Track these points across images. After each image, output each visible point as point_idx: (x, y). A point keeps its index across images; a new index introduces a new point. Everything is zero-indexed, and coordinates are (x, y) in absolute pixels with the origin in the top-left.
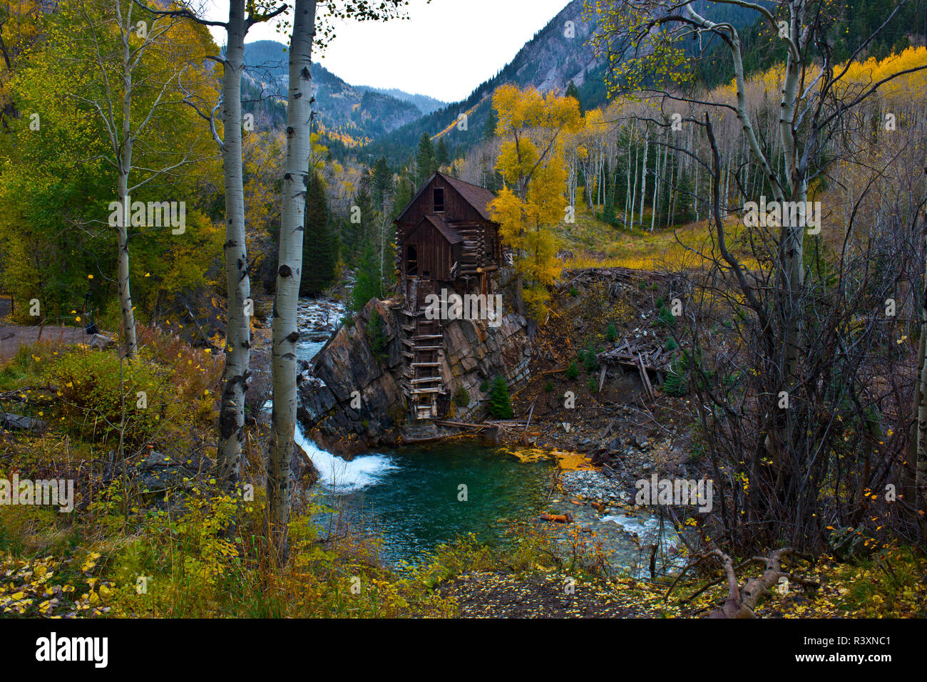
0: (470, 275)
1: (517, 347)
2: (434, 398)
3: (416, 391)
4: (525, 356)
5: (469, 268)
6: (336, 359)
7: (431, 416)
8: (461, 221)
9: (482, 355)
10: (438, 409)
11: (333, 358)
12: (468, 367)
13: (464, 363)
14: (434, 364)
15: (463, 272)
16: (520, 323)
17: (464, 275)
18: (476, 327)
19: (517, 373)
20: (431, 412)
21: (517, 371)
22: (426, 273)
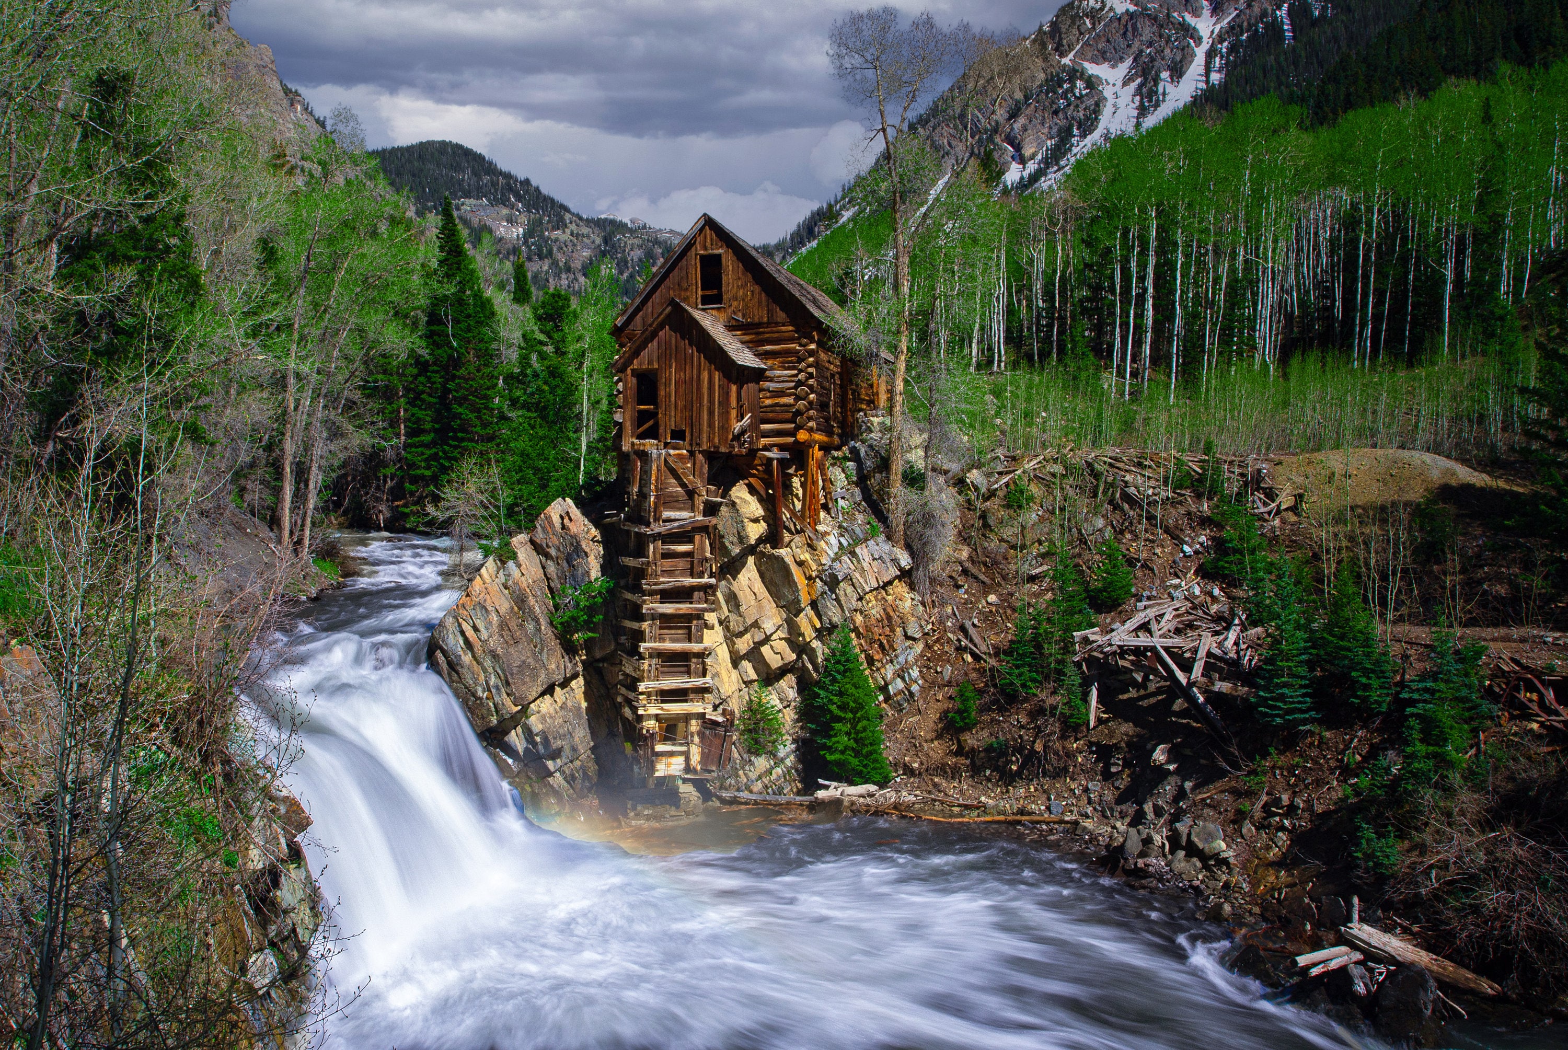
0: (782, 447)
1: (889, 618)
2: (694, 726)
3: (653, 710)
4: (908, 637)
5: (779, 433)
6: (470, 633)
7: (688, 769)
8: (760, 325)
9: (809, 634)
10: (703, 754)
11: (463, 633)
12: (775, 662)
13: (765, 650)
14: (695, 647)
15: (764, 441)
16: (895, 561)
17: (767, 448)
18: (794, 568)
19: (889, 676)
20: (687, 760)
21: (889, 671)
22: (678, 435)
